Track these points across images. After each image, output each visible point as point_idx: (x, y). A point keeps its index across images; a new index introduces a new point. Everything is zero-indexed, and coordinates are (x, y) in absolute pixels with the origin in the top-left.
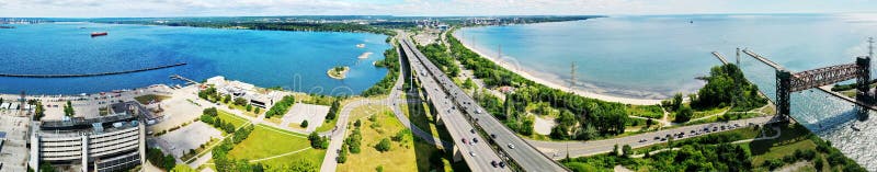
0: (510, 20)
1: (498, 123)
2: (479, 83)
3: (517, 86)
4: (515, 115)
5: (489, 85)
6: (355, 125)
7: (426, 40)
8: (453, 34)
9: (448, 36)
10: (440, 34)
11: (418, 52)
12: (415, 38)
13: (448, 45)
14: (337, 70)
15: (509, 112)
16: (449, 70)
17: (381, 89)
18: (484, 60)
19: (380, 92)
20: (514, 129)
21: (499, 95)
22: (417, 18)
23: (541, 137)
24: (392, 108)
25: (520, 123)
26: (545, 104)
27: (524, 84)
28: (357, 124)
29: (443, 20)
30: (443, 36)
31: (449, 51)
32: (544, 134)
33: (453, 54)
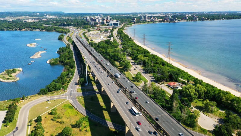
0: (181, 17)
1: (165, 113)
2: (148, 77)
3: (183, 83)
4: (181, 108)
5: (157, 80)
6: (36, 121)
7: (98, 37)
8: (124, 32)
9: (120, 33)
10: (112, 31)
11: (91, 48)
12: (87, 34)
13: (119, 42)
14: (8, 73)
15: (176, 104)
16: (121, 65)
17: (58, 85)
18: (154, 56)
19: (56, 89)
20: (179, 120)
21: (167, 89)
22: (90, 14)
23: (203, 131)
24: (71, 101)
25: (184, 115)
26: (211, 103)
27: (191, 82)
28: (38, 120)
29: (114, 16)
30: (115, 32)
31: (120, 47)
32: (207, 129)
33: (124, 50)
